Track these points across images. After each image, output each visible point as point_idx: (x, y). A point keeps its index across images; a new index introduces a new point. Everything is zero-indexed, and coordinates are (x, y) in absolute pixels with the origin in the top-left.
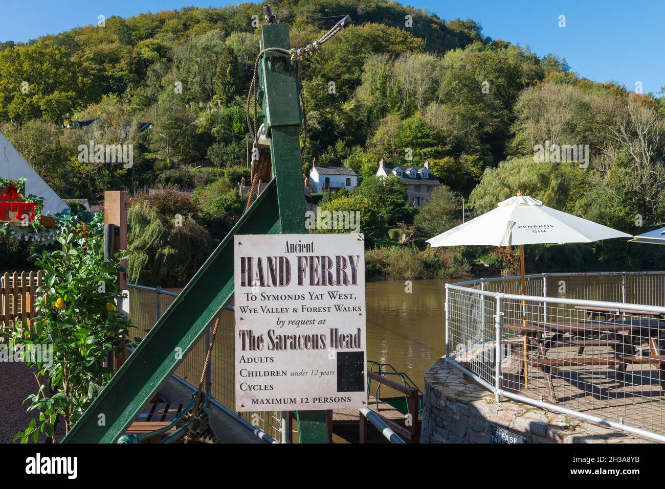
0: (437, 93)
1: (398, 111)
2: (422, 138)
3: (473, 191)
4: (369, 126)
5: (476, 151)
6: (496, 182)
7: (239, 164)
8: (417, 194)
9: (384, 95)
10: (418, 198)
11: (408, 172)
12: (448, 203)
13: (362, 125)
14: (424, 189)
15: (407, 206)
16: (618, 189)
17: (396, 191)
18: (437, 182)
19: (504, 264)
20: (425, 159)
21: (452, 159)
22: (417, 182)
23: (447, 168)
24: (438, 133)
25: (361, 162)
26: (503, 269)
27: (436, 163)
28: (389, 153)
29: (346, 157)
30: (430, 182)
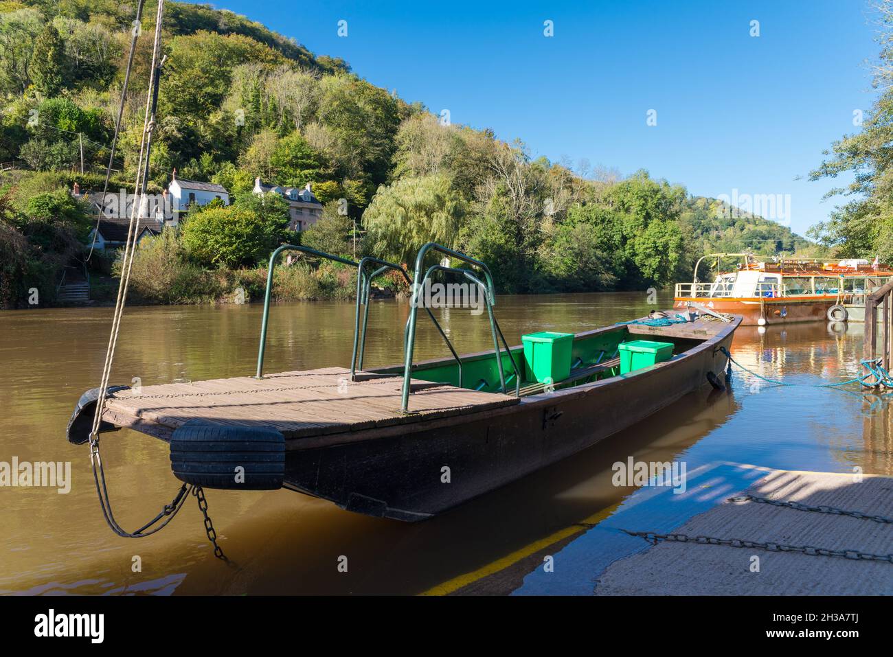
0: (316, 114)
1: (274, 128)
2: (302, 158)
3: (366, 211)
4: (240, 141)
5: (359, 177)
6: (390, 201)
7: (70, 168)
8: (299, 218)
9: (257, 109)
10: (300, 222)
11: (288, 193)
12: (342, 221)
13: (232, 141)
14: (306, 213)
15: (287, 230)
16: (499, 217)
17: (278, 210)
18: (319, 206)
19: (399, 287)
20: (306, 182)
21: (335, 184)
22: (299, 205)
23: (330, 192)
24: (319, 154)
25: (233, 179)
26: (398, 292)
27: (318, 186)
28: (265, 172)
29: (214, 174)
30: (312, 206)
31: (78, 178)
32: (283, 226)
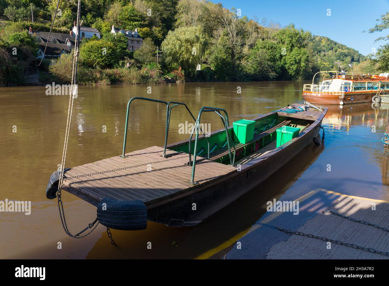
1: (120, 1)
2: (133, 16)
3: (163, 42)
4: (105, 8)
5: (160, 26)
6: (174, 38)
7: (27, 20)
8: (132, 45)
10: (133, 47)
11: (127, 33)
12: (151, 47)
13: (101, 7)
14: (135, 42)
15: (127, 51)
16: (224, 46)
17: (122, 41)
18: (141, 39)
19: (178, 78)
20: (135, 28)
21: (149, 29)
22: (132, 39)
23: (146, 33)
24: (141, 14)
25: (101, 26)
26: (177, 80)
27: (141, 30)
28: (117, 23)
29: (93, 23)
30: (138, 39)
31: (31, 25)
32: (125, 49)
